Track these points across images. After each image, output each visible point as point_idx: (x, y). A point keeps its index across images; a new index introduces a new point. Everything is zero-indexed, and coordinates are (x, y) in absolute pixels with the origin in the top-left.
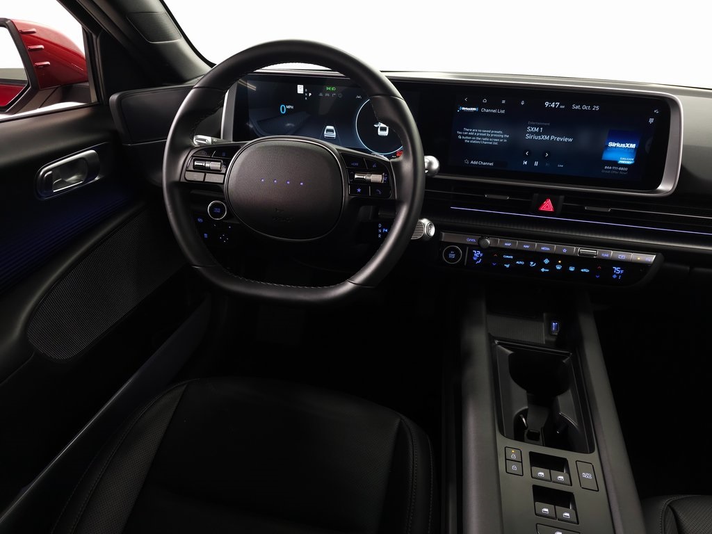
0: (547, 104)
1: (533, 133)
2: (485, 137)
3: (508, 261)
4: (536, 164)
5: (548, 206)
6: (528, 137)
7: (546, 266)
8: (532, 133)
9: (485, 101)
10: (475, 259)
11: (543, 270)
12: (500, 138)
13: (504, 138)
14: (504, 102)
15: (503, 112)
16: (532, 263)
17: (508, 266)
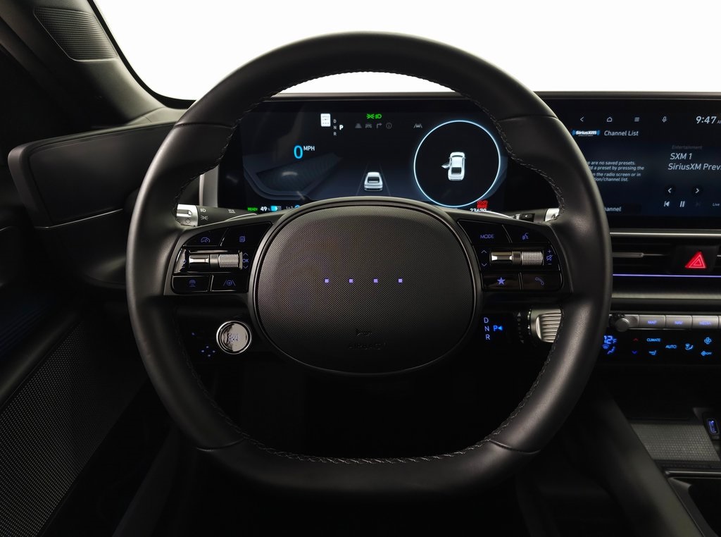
0: (699, 119)
1: (679, 162)
2: (609, 171)
3: (653, 346)
4: (682, 204)
5: (698, 262)
6: (672, 167)
7: (707, 348)
8: (677, 162)
9: (610, 120)
10: (605, 347)
11: (704, 353)
12: (631, 172)
13: (637, 171)
14: (637, 119)
15: (636, 134)
16: (687, 345)
17: (653, 353)
